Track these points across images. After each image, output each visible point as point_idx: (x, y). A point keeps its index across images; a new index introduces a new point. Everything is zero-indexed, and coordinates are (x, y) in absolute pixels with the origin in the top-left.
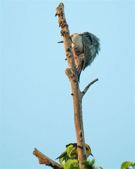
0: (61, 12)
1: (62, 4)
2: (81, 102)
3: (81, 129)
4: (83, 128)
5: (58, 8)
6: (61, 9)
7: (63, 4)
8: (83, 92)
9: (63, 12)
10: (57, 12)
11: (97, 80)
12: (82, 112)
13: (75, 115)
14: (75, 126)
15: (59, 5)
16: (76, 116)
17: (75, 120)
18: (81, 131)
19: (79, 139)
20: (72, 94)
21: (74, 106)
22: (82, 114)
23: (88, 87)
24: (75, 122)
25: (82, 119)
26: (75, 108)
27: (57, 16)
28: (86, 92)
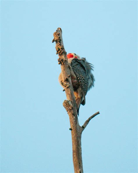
0: (59, 38)
1: (59, 29)
2: (80, 137)
3: (80, 168)
4: (82, 167)
5: (55, 34)
6: (59, 35)
7: (61, 29)
8: (83, 126)
9: (61, 38)
10: (54, 38)
11: (98, 113)
12: (81, 148)
13: (74, 151)
14: (74, 164)
15: (57, 31)
16: (75, 154)
17: (74, 157)
18: (80, 170)
20: (71, 129)
21: (73, 142)
22: (81, 151)
23: (87, 122)
24: (73, 159)
25: (81, 157)
26: (74, 144)
27: (55, 42)
28: (86, 126)
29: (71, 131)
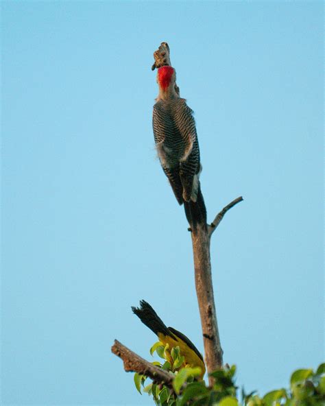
0: (165, 61)
1: (165, 45)
2: (208, 244)
3: (209, 301)
4: (213, 298)
5: (157, 54)
6: (164, 55)
7: (167, 44)
8: (212, 224)
9: (168, 62)
10: (154, 61)
11: (240, 199)
12: (210, 265)
13: (196, 271)
14: (198, 294)
15: (160, 48)
16: (199, 274)
17: (197, 282)
18: (209, 304)
19: (206, 321)
20: (189, 230)
21: (194, 253)
22: (210, 269)
23: (221, 215)
24: (197, 284)
25: (211, 281)
26: (197, 257)
27: (156, 70)
28: (218, 224)
29: (190, 232)
